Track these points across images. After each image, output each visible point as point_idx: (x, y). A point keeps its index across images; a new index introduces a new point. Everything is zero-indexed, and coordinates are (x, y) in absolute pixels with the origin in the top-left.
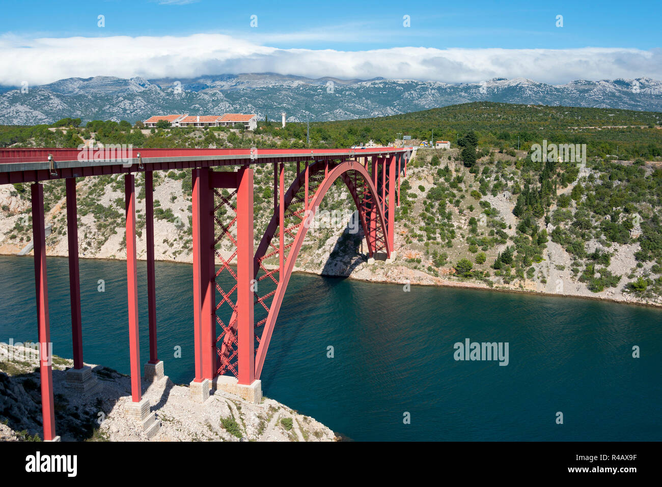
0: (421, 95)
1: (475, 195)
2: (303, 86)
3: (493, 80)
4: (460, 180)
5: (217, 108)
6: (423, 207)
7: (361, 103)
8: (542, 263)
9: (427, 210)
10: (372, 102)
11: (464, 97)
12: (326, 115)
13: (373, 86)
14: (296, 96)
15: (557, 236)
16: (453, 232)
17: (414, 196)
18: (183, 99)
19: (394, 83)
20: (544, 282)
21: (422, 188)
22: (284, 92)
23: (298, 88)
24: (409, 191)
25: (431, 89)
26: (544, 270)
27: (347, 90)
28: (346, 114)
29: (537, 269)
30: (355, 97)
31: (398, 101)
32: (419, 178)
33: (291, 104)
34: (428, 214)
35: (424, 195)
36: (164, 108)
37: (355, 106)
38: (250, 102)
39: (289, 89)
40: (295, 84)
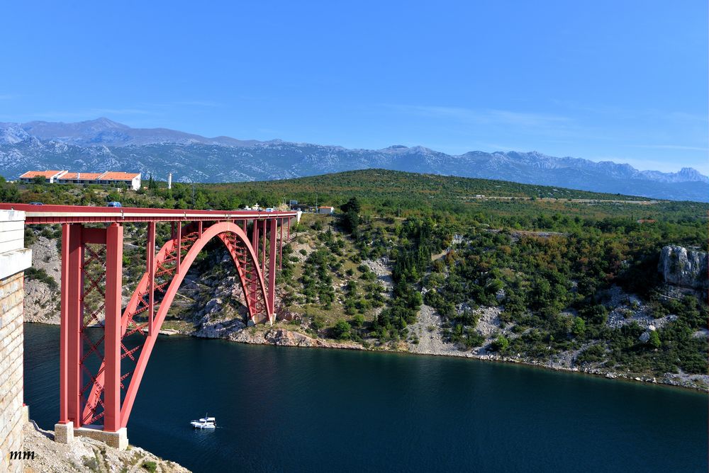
0: (321, 159)
1: (355, 260)
2: (197, 144)
3: (393, 147)
4: (341, 244)
5: (102, 164)
6: (303, 271)
7: (259, 164)
8: (416, 325)
9: (306, 273)
10: (269, 165)
11: (364, 163)
12: (220, 176)
13: (271, 148)
14: (189, 155)
15: (428, 299)
16: (331, 295)
17: (295, 259)
18: (65, 153)
19: (293, 145)
20: (415, 343)
21: (303, 252)
22: (176, 150)
23: (191, 147)
24: (291, 255)
25: (331, 154)
26: (417, 331)
27: (243, 151)
28: (241, 175)
29: (410, 331)
30: (252, 158)
31: (296, 165)
32: (301, 242)
33: (183, 163)
34: (308, 278)
35: (305, 258)
36: (43, 162)
37: (251, 168)
38: (139, 159)
39: (183, 147)
40: (189, 142)
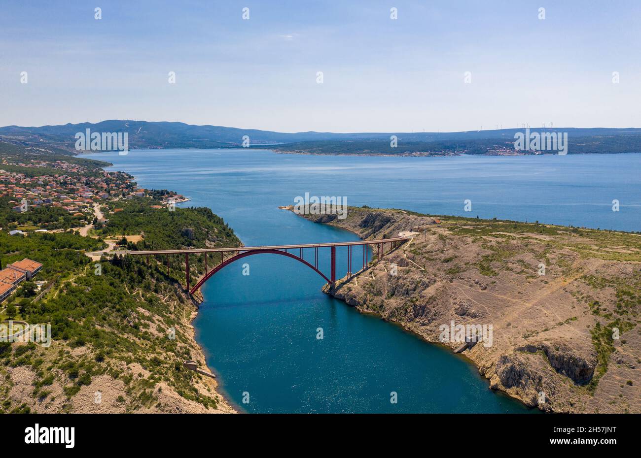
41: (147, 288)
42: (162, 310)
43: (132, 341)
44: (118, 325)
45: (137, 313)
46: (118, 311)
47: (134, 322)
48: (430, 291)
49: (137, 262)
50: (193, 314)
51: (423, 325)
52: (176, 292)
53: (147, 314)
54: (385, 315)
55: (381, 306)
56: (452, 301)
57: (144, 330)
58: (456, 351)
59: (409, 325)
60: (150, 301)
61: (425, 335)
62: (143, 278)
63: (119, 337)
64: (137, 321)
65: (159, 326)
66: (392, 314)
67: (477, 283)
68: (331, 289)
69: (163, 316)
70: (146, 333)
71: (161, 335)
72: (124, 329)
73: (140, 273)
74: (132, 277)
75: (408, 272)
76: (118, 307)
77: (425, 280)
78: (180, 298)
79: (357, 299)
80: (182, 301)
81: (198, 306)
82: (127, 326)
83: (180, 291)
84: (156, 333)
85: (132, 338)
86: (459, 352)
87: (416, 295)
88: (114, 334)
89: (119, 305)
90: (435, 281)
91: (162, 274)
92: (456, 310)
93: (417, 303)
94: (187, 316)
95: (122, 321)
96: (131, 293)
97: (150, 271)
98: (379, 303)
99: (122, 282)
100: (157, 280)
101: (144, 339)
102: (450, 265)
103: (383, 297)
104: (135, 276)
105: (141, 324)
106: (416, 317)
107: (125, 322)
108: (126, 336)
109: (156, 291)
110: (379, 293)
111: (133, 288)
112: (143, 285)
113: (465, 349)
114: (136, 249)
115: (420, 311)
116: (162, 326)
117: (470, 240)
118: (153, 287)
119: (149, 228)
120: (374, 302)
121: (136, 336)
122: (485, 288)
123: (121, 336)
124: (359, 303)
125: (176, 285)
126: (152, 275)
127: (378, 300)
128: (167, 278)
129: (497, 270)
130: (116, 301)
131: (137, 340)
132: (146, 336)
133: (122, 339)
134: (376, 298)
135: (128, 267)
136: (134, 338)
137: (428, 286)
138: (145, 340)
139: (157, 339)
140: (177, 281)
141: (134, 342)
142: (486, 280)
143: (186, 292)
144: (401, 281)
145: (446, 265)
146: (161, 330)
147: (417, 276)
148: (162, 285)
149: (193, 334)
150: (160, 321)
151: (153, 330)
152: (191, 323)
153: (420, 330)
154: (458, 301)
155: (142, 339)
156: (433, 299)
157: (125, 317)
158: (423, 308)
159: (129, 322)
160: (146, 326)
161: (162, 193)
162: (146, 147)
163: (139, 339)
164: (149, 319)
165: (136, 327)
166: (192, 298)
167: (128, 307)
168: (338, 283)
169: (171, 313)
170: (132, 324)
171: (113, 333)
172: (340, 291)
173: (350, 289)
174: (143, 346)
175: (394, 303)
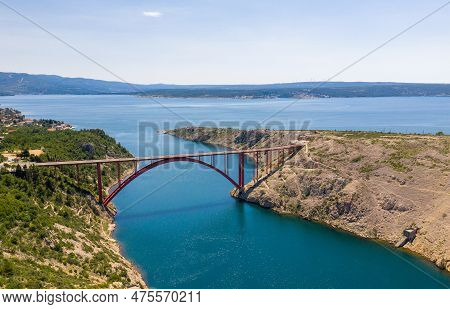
41: (58, 201)
42: (79, 224)
43: (57, 269)
44: (34, 249)
45: (56, 230)
46: (32, 230)
47: (55, 243)
48: (350, 189)
49: (45, 174)
50: (111, 227)
51: (351, 221)
52: (89, 204)
53: (68, 230)
54: (306, 214)
55: (299, 206)
56: (375, 197)
57: (69, 252)
58: (397, 245)
59: (335, 222)
60: (66, 215)
61: (356, 231)
62: (53, 190)
63: (39, 266)
64: (58, 241)
65: (84, 244)
66: (314, 213)
67: (394, 179)
68: (240, 193)
69: (83, 232)
70: (72, 255)
71: (90, 256)
72: (42, 254)
73: (49, 184)
74: (40, 190)
75: (320, 173)
76: (31, 225)
77: (340, 179)
78: (95, 210)
79: (272, 201)
80: (97, 213)
81: (114, 218)
82: (46, 250)
83: (93, 202)
84: (83, 253)
85: (56, 265)
86: (401, 246)
87: (333, 193)
88: (32, 263)
89: (34, 223)
90: (351, 180)
91: (72, 185)
92: (381, 205)
93: (340, 201)
94: (106, 229)
95: (38, 242)
96: (42, 207)
97: (59, 183)
98: (296, 203)
99: (29, 195)
100: (68, 192)
101: (71, 264)
102: (360, 164)
103: (298, 197)
104: (44, 188)
105: (64, 245)
106: (340, 214)
107: (43, 244)
108: (47, 263)
109: (68, 204)
110: (294, 194)
111: (43, 201)
112: (54, 198)
113: (405, 242)
114: (40, 162)
115: (345, 209)
116: (88, 244)
117: (368, 141)
118: (64, 200)
119: (49, 143)
120: (290, 203)
121: (60, 261)
122: (404, 183)
123: (40, 263)
124: (275, 205)
125: (89, 197)
126: (61, 187)
127: (294, 201)
128: (78, 190)
129: (409, 166)
130: (29, 217)
131: (62, 266)
132: (72, 260)
133: (43, 266)
134: (291, 199)
135: (35, 179)
136: (58, 264)
137: (344, 185)
138: (73, 265)
139: (86, 261)
140: (89, 193)
141: (61, 270)
142: (402, 176)
143: (100, 203)
144: (314, 181)
145: (356, 164)
146: (88, 249)
147: (331, 176)
148: (74, 197)
149: (117, 249)
150: (83, 238)
151: (78, 250)
152: (112, 236)
153: (350, 227)
154: (380, 196)
155: (68, 264)
156: (355, 196)
157: (42, 237)
158: (348, 206)
159: (48, 243)
160: (70, 246)
161: (51, 122)
162: (28, 93)
163: (65, 264)
164: (71, 236)
165: (58, 248)
166: (107, 210)
167: (44, 225)
168: (246, 187)
169: (88, 227)
170: (52, 245)
171: (29, 261)
172: (252, 195)
173: (263, 193)
174: (72, 274)
175: (312, 202)
